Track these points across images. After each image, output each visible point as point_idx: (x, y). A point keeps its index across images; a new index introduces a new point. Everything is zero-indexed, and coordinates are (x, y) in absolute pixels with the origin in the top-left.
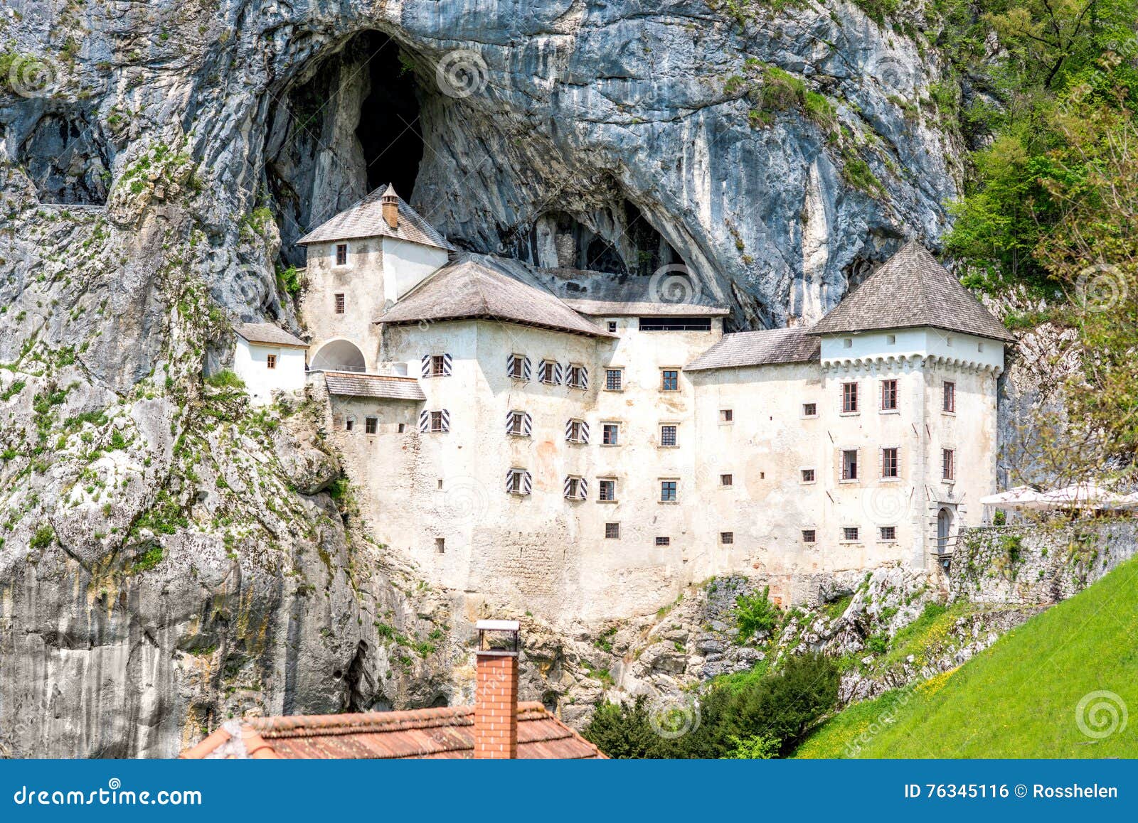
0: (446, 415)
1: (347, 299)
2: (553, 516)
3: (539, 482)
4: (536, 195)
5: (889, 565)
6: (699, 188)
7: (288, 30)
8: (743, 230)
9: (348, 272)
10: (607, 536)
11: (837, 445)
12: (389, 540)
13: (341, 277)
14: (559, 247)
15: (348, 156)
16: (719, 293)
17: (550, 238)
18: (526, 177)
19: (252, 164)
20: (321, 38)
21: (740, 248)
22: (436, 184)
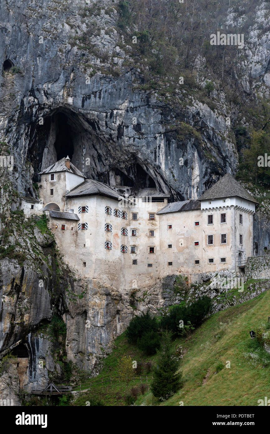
0: (86, 225)
1: (54, 191)
2: (118, 257)
3: (114, 246)
4: (110, 162)
5: (224, 270)
6: (161, 159)
7: (37, 106)
8: (175, 171)
9: (54, 182)
10: (133, 264)
11: (206, 234)
12: (68, 263)
13: (52, 184)
14: (116, 179)
15: (52, 151)
16: (166, 191)
17: (113, 176)
18: (107, 157)
19: (25, 148)
20: (47, 110)
21: (174, 176)
22: (78, 161)
